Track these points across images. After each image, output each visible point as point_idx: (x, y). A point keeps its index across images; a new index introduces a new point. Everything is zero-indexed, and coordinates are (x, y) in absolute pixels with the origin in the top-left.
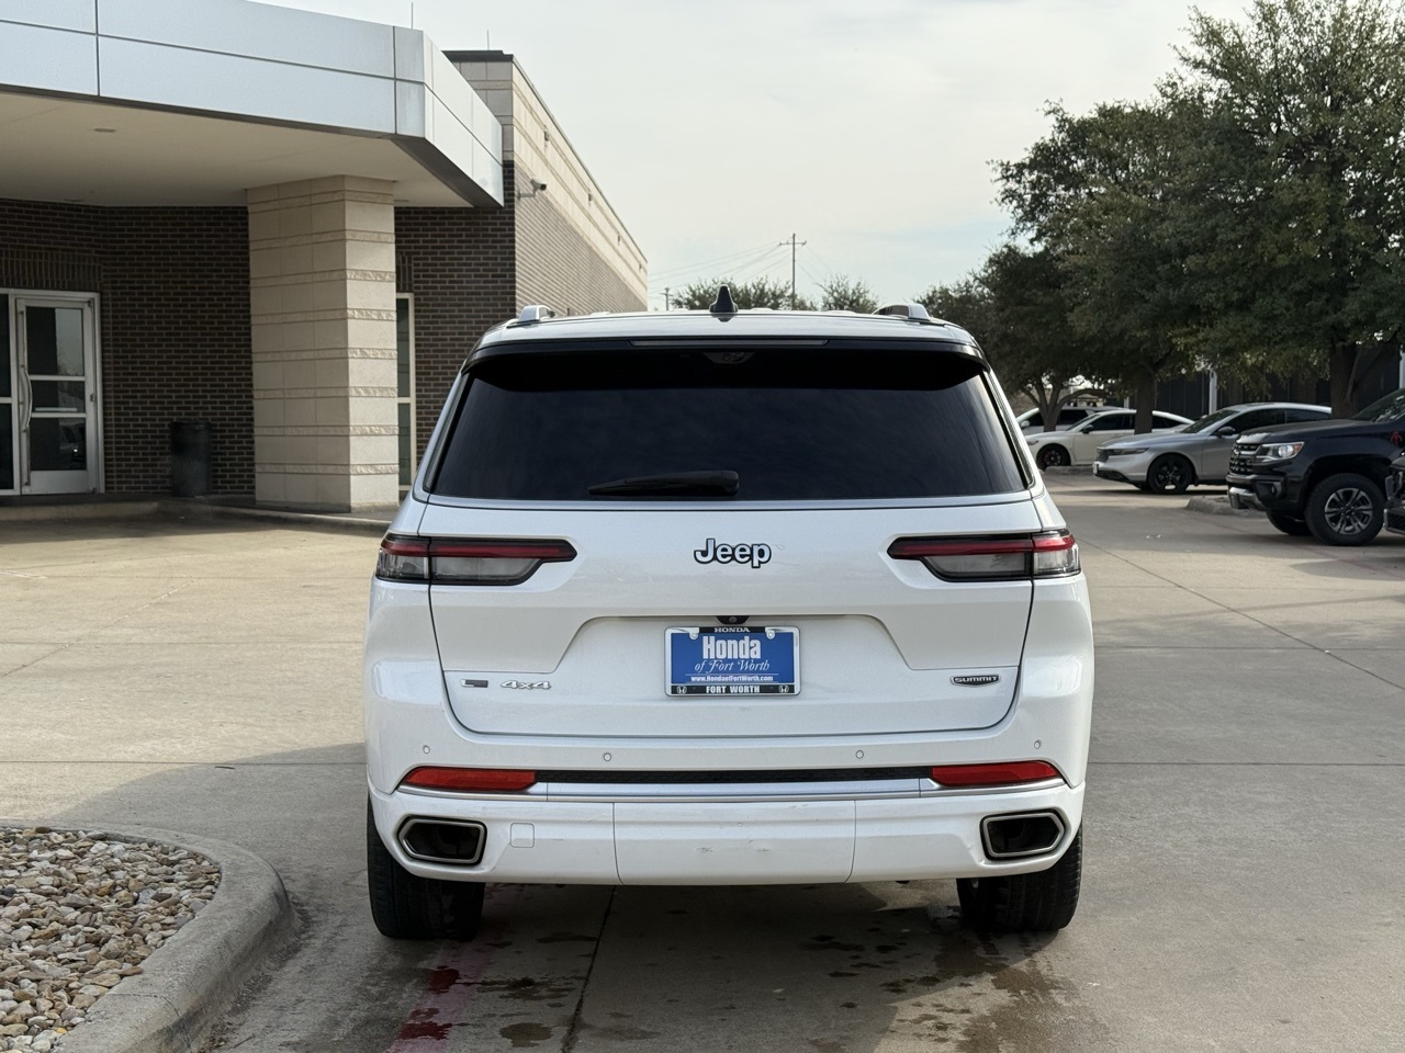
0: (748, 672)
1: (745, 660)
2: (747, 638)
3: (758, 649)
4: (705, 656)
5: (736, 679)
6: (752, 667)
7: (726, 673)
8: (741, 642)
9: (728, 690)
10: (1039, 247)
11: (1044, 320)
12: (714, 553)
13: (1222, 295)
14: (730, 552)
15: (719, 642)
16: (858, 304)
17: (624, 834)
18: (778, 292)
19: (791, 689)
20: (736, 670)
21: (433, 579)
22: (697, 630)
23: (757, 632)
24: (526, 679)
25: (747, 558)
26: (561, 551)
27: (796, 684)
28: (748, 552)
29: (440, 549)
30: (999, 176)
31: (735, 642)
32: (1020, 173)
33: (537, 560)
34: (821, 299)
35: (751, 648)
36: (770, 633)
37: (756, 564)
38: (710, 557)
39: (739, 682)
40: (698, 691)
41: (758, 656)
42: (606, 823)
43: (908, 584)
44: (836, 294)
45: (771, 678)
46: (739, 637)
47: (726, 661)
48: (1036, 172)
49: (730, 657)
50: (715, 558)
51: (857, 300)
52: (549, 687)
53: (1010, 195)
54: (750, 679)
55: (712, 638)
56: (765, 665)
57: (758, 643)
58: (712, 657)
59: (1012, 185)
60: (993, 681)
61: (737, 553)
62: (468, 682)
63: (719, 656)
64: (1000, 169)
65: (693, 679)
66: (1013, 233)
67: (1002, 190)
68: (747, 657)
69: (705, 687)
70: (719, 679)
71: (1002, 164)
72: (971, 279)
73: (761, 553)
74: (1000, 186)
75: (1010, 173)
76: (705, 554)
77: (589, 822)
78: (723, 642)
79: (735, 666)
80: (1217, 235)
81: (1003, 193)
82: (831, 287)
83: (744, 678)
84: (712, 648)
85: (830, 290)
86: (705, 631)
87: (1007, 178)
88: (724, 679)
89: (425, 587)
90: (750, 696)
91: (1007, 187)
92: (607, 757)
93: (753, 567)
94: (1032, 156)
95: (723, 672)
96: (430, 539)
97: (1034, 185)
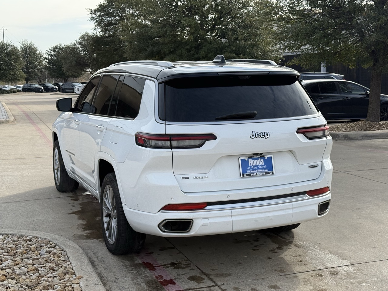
0: (261, 169)
1: (260, 165)
2: (260, 159)
3: (263, 162)
4: (250, 165)
5: (258, 171)
6: (262, 167)
7: (256, 169)
8: (259, 160)
9: (257, 175)
10: (102, 33)
11: (106, 55)
12: (254, 135)
13: (168, 49)
14: (259, 135)
15: (253, 161)
16: (31, 48)
17: (234, 219)
18: (8, 44)
19: (273, 173)
20: (258, 169)
21: (171, 147)
22: (247, 158)
23: (263, 157)
24: (200, 176)
25: (264, 136)
26: (212, 137)
27: (274, 171)
28: (264, 135)
29: (174, 138)
30: (90, 13)
31: (257, 160)
32: (95, 12)
33: (204, 140)
34: (20, 46)
35: (261, 162)
36: (266, 157)
37: (266, 138)
38: (254, 136)
39: (259, 172)
40: (249, 175)
41: (263, 164)
42: (230, 216)
43: (302, 141)
44: (24, 45)
45: (267, 170)
46: (258, 159)
47: (255, 166)
48: (99, 12)
49: (256, 165)
50: (256, 137)
51: (31, 47)
52: (208, 177)
53: (93, 19)
54: (262, 171)
55: (251, 160)
56: (265, 166)
57: (263, 160)
58: (252, 165)
59: (93, 16)
60: (317, 166)
61: (261, 135)
62: (183, 178)
63: (253, 165)
64: (90, 11)
65: (247, 172)
66: (94, 30)
67: (91, 17)
68: (260, 164)
69: (251, 174)
70: (254, 171)
71: (90, 10)
72: (76, 42)
73: (267, 135)
74: (90, 16)
75: (92, 12)
76: (253, 136)
77: (225, 216)
78: (254, 161)
79: (257, 167)
80: (167, 33)
81: (91, 18)
82: (23, 43)
83: (260, 171)
84: (251, 163)
85: (22, 44)
86: (249, 158)
87: (92, 13)
88: (255, 171)
89: (170, 150)
90: (262, 176)
91: (92, 16)
92: (228, 197)
93: (265, 139)
94: (98, 8)
95: (255, 169)
96: (170, 135)
97: (99, 16)
